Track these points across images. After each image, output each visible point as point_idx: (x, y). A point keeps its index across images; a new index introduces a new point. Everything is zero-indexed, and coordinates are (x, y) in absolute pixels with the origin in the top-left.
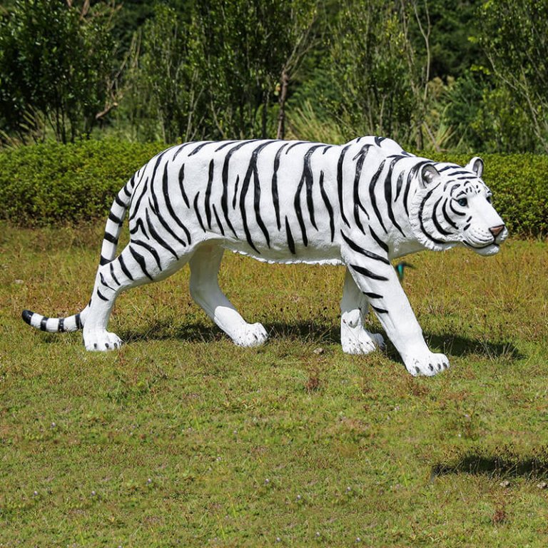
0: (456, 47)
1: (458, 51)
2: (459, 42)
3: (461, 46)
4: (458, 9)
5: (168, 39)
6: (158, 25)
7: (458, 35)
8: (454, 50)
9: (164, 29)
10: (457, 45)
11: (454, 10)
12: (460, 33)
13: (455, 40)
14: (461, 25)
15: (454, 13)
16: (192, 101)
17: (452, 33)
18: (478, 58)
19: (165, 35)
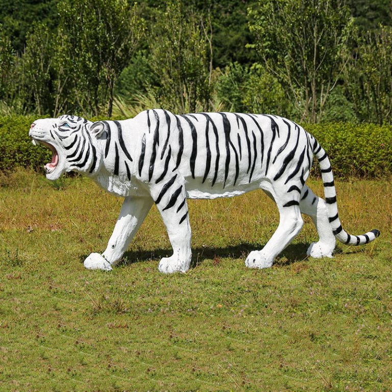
0: (219, 45)
1: (221, 47)
2: (222, 41)
3: (223, 44)
4: (221, 17)
5: (42, 45)
6: (35, 35)
7: (221, 36)
8: (219, 46)
9: (39, 38)
10: (220, 42)
11: (218, 18)
12: (223, 34)
13: (220, 39)
14: (224, 28)
15: (218, 20)
16: (59, 87)
17: (217, 34)
18: (235, 52)
19: (40, 42)
